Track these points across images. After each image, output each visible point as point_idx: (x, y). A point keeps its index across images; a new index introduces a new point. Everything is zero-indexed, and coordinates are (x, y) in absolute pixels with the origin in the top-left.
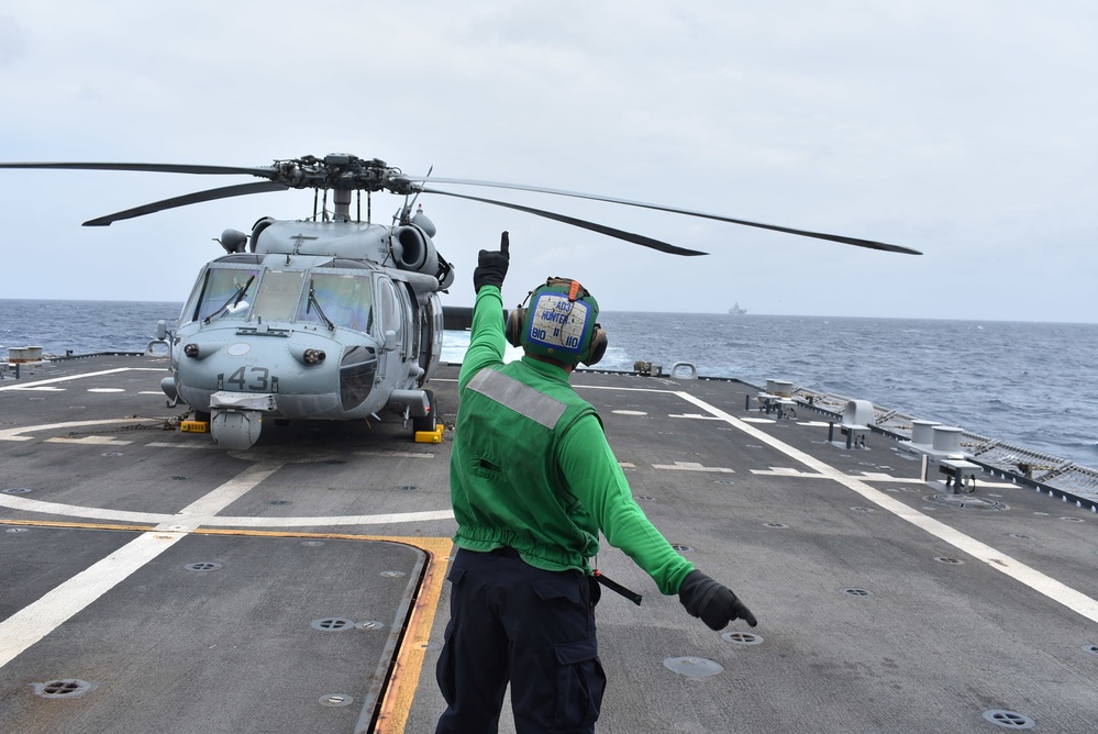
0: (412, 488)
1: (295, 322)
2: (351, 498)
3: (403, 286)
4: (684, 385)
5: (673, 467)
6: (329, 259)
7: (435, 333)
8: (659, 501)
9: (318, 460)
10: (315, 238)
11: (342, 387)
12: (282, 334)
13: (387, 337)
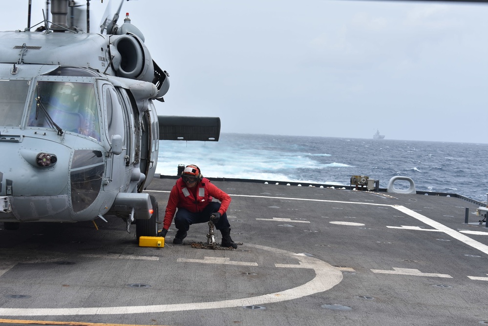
0: (142, 286)
1: (25, 129)
2: (86, 293)
3: (124, 93)
4: (402, 200)
5: (391, 272)
6: (53, 68)
7: (153, 142)
8: (378, 300)
9: (48, 261)
10: (38, 48)
11: (72, 190)
12: (14, 140)
13: (114, 141)
